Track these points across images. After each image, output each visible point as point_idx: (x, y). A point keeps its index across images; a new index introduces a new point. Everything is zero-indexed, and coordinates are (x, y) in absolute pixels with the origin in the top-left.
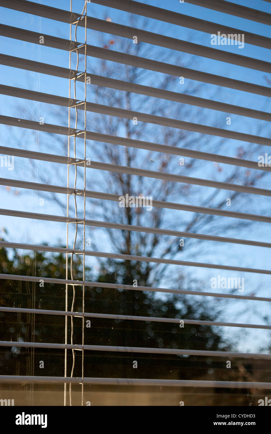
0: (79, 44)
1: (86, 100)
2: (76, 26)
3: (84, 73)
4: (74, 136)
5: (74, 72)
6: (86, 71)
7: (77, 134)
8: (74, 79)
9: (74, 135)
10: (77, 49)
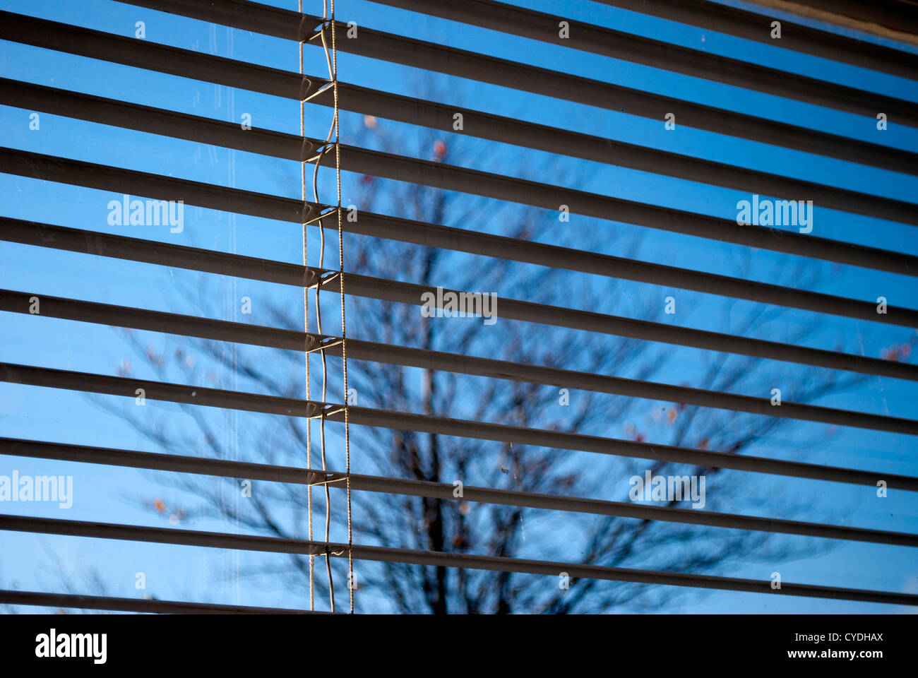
0: (324, 207)
1: (344, 335)
2: (316, 165)
3: (337, 272)
4: (320, 418)
5: (313, 272)
6: (342, 269)
7: (328, 415)
8: (316, 286)
9: (321, 416)
10: (321, 219)
